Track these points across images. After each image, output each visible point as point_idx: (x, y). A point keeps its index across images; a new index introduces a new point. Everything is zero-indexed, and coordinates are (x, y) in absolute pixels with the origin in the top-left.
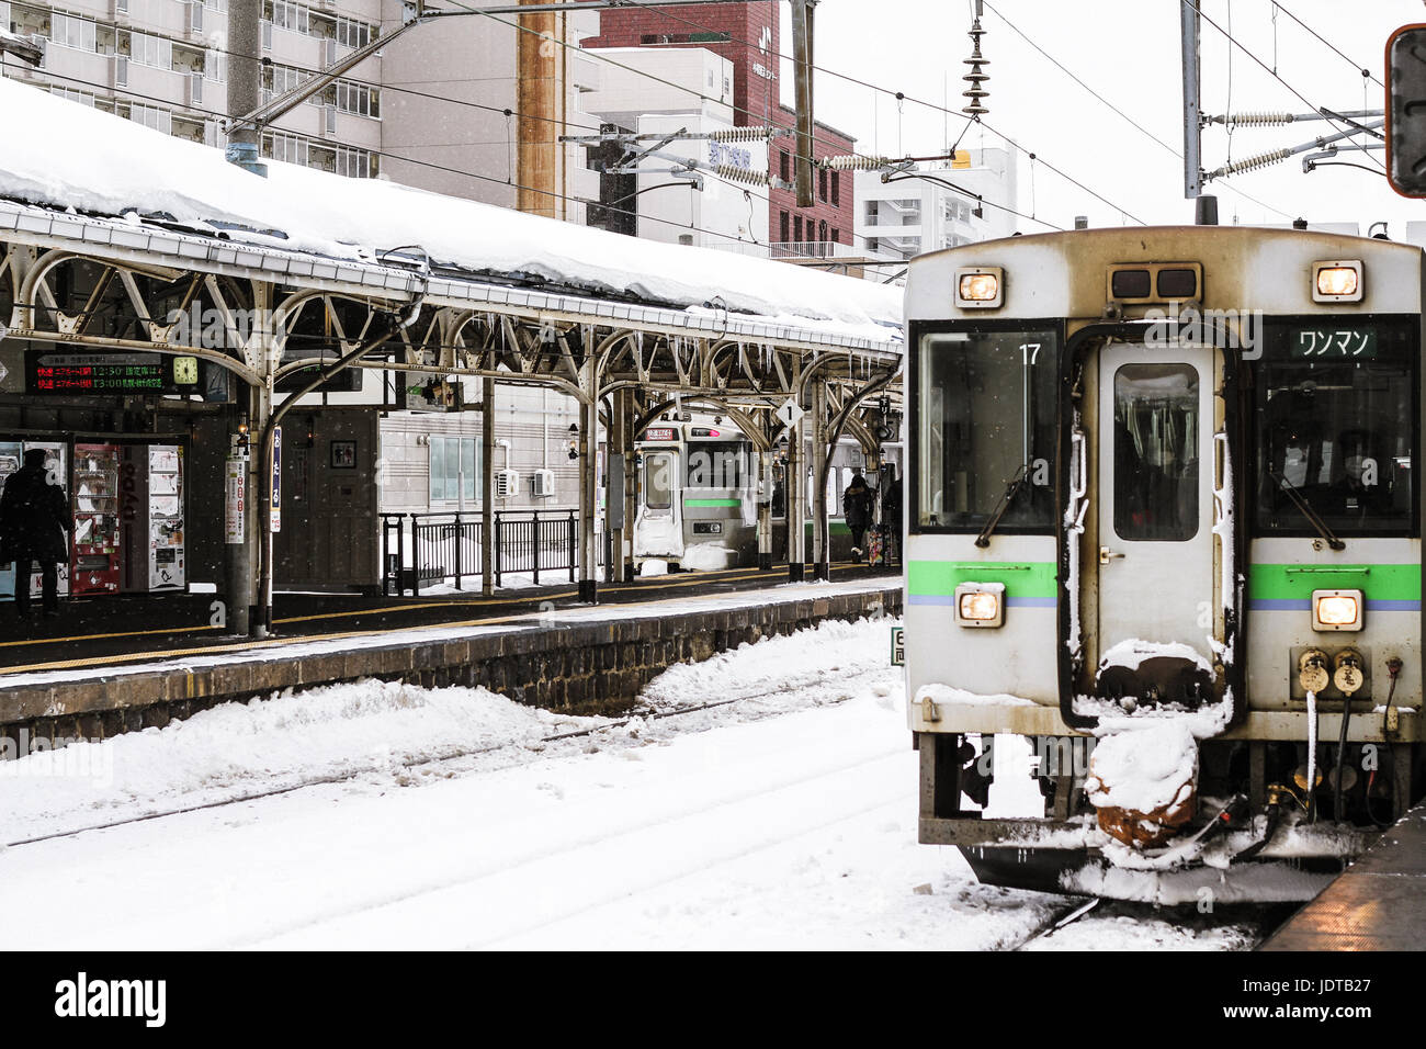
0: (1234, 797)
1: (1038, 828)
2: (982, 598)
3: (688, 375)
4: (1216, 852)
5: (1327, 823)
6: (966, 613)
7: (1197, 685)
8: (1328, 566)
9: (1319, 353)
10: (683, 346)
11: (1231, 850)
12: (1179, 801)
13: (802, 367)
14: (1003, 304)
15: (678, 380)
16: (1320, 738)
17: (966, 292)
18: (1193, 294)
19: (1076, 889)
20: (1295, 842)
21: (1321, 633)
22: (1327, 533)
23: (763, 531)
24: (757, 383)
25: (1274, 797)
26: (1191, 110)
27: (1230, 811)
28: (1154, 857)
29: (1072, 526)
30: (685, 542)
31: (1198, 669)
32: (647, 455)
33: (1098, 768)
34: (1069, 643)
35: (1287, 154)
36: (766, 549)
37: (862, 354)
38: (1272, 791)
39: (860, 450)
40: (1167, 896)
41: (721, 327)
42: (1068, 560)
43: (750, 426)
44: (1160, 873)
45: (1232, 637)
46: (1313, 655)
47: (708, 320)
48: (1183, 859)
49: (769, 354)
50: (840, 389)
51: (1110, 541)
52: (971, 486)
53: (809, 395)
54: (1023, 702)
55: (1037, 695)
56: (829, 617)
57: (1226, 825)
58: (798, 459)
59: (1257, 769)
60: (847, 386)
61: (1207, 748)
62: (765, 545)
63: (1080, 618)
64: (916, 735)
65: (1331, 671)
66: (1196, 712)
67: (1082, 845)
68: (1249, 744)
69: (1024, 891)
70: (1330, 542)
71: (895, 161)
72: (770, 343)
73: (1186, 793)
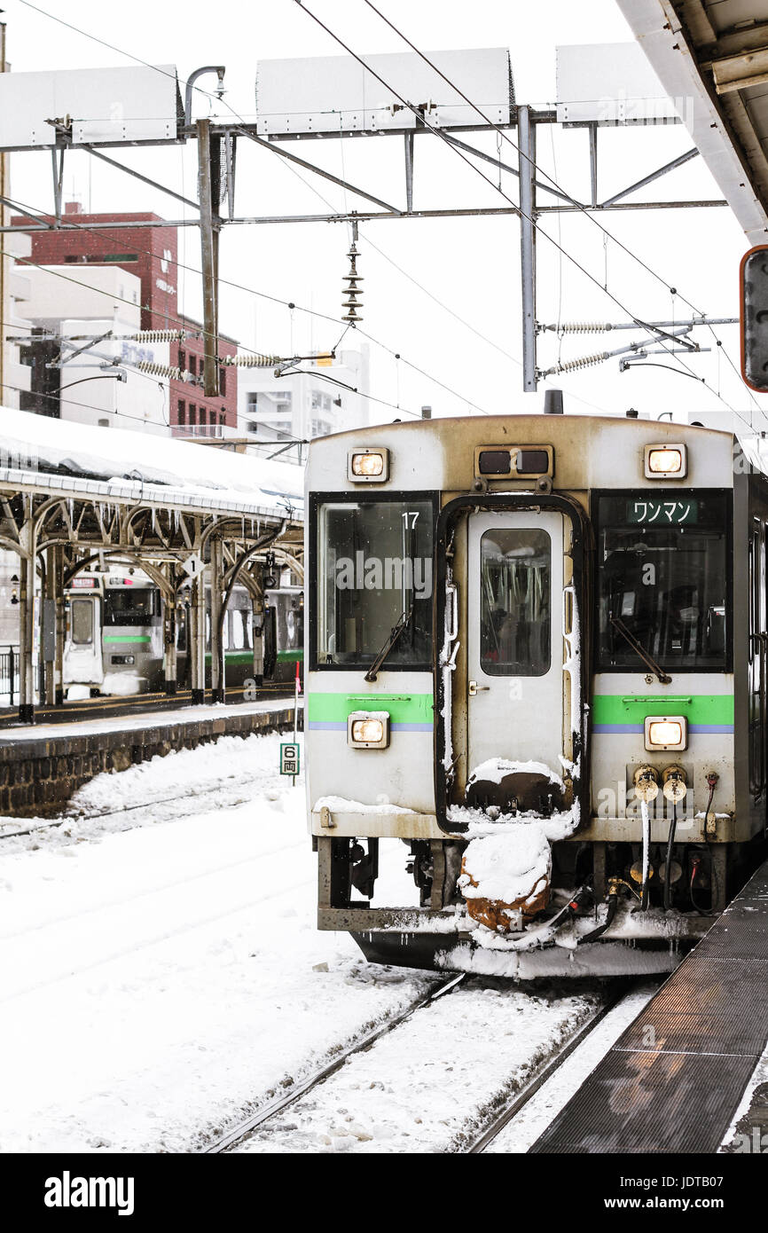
0: (581, 889)
1: (418, 916)
2: (371, 723)
3: (110, 535)
4: (566, 935)
5: (657, 909)
6: (357, 736)
7: (550, 795)
8: (657, 697)
9: (650, 520)
10: (107, 510)
11: (578, 933)
12: (536, 893)
13: (204, 528)
14: (388, 479)
15: (101, 538)
16: (652, 840)
17: (357, 469)
18: (546, 471)
19: (449, 966)
20: (632, 926)
21: (652, 752)
22: (657, 670)
23: (169, 662)
24: (166, 541)
25: (614, 889)
26: (529, 320)
27: (578, 901)
28: (515, 940)
29: (447, 664)
30: (105, 672)
31: (551, 783)
32: (73, 599)
33: (468, 867)
34: (444, 761)
35: (607, 356)
36: (172, 676)
37: (253, 518)
38: (611, 884)
39: (248, 596)
40: (526, 972)
41: (138, 496)
42: (443, 692)
43: (159, 578)
44: (519, 952)
45: (579, 756)
46: (645, 770)
47: (128, 489)
48: (539, 942)
49: (176, 517)
50: (234, 546)
51: (477, 676)
52: (359, 631)
53: (208, 551)
54: (405, 811)
55: (417, 806)
56: (226, 734)
57: (575, 912)
58: (199, 603)
59: (599, 866)
60: (239, 544)
61: (559, 849)
62: (171, 674)
63: (452, 741)
64: (315, 838)
65: (661, 784)
66: (549, 818)
67: (454, 929)
68: (592, 845)
69: (405, 968)
70: (660, 677)
71: (286, 360)
72: (178, 509)
73: (542, 886)
